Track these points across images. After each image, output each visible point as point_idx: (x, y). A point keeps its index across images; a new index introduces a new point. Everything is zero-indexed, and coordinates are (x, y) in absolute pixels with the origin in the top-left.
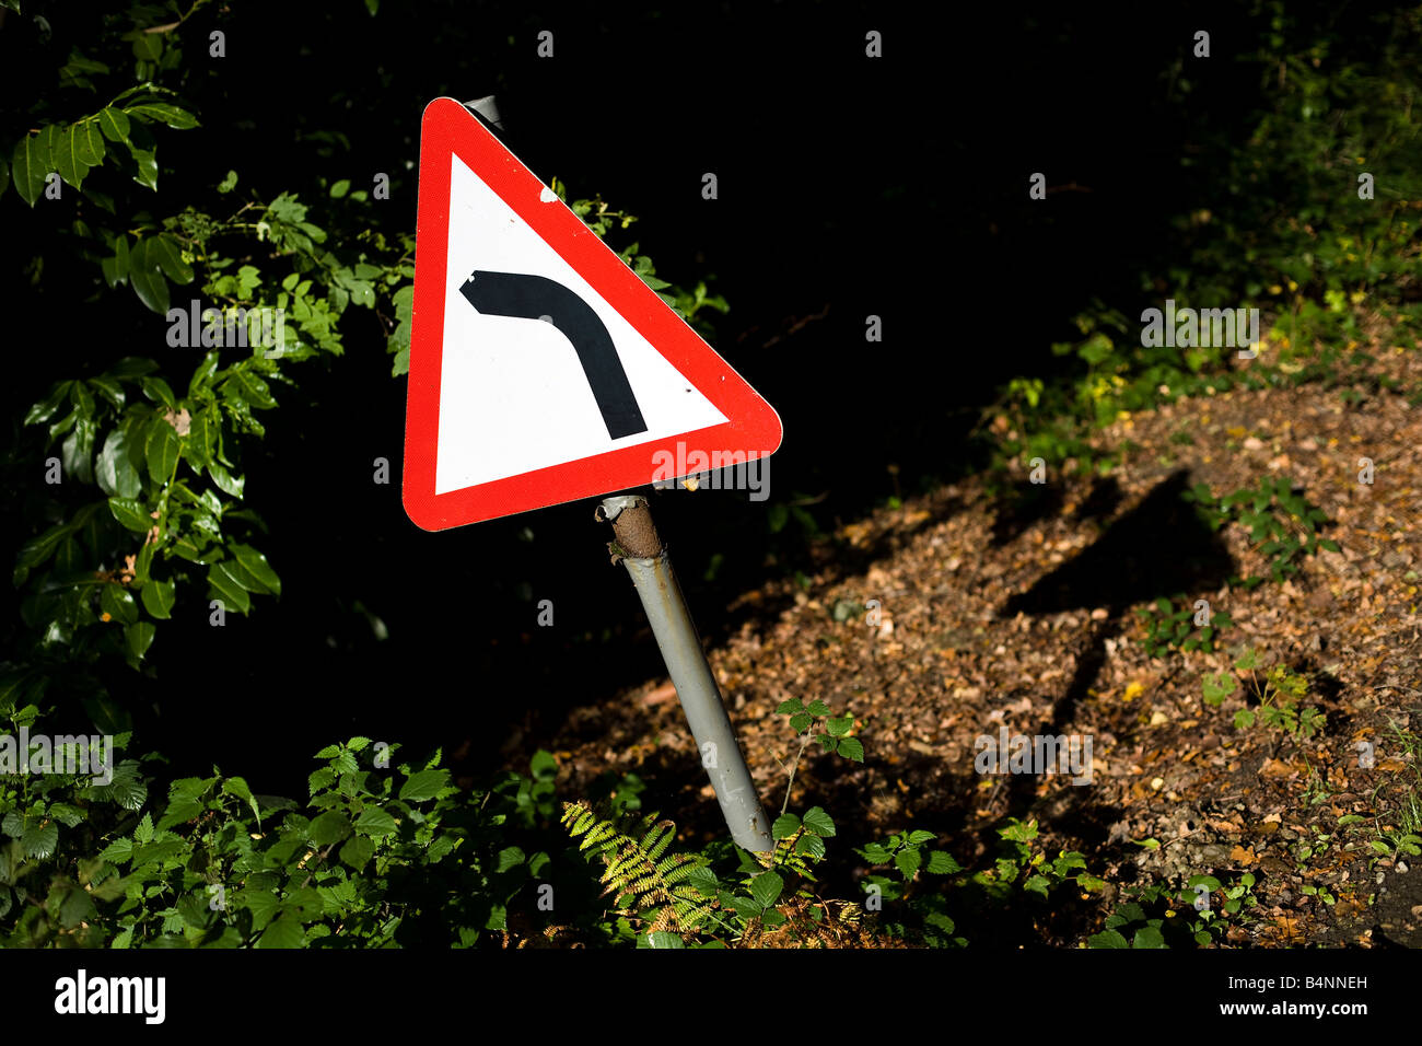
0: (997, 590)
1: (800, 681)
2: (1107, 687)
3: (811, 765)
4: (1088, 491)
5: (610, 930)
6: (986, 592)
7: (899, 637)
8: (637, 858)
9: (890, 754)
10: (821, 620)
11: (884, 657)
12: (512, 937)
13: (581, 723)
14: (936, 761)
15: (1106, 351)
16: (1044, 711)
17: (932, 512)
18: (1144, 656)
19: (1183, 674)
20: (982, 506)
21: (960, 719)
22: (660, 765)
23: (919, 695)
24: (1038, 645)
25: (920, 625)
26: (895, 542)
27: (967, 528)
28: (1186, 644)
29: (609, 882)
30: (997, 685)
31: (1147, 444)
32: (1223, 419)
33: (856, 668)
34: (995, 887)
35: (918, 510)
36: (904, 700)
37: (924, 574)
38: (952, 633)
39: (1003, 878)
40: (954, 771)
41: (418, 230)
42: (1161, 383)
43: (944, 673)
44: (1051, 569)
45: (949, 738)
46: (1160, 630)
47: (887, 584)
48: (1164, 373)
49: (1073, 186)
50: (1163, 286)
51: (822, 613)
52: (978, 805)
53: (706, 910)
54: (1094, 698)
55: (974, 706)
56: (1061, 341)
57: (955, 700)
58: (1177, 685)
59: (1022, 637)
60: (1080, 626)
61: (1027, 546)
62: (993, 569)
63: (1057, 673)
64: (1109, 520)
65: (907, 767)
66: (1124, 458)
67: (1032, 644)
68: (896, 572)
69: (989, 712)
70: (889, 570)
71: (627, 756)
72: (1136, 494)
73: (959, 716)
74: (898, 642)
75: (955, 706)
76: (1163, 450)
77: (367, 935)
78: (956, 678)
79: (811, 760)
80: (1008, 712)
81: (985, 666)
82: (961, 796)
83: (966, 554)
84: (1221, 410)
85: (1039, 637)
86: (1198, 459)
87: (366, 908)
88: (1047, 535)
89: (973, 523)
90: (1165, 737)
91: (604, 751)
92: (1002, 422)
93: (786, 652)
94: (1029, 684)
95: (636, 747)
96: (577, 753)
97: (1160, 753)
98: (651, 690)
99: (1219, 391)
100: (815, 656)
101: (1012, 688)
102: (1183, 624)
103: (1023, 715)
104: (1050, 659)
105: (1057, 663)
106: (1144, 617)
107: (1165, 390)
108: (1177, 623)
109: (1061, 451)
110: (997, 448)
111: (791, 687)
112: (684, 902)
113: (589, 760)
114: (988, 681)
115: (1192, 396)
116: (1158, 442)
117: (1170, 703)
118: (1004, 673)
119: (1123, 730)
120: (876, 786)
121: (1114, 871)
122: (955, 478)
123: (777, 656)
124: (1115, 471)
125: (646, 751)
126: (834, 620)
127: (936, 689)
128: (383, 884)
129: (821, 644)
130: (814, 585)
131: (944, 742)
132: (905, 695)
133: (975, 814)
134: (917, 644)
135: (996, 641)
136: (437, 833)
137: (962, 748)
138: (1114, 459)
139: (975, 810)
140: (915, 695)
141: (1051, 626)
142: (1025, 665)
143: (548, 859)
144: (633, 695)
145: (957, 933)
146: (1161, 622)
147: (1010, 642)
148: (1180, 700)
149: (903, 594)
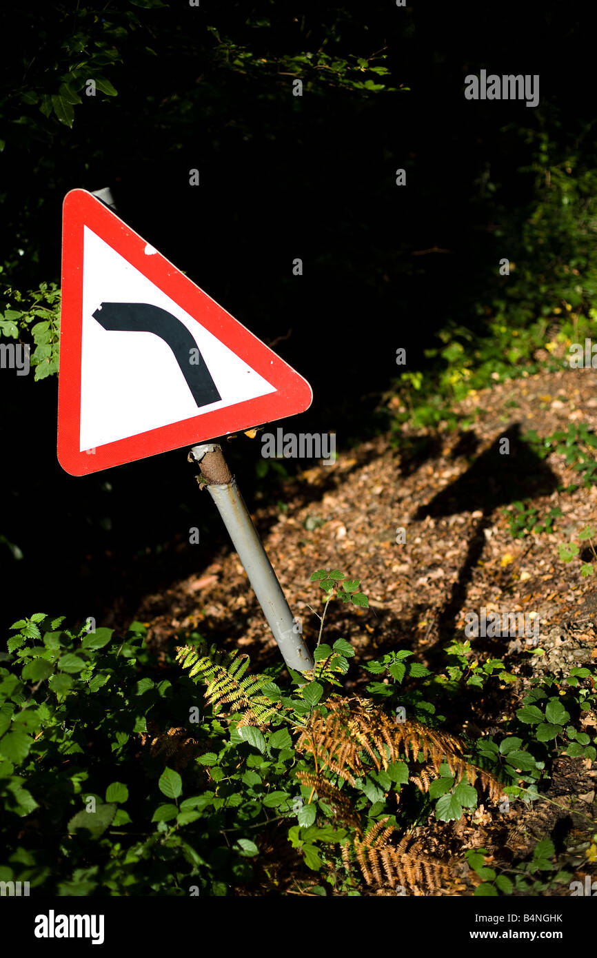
0: (409, 504)
1: (291, 568)
2: (489, 559)
3: (308, 620)
4: (458, 439)
5: (208, 729)
6: (402, 505)
7: (351, 537)
8: (227, 680)
9: (357, 610)
10: (299, 530)
11: (343, 550)
12: (147, 738)
13: (151, 605)
14: (387, 612)
15: (459, 353)
16: (452, 577)
17: (358, 460)
18: (510, 538)
19: (536, 548)
20: (390, 454)
21: (399, 585)
22: (208, 627)
23: (370, 572)
24: (442, 536)
25: (363, 528)
26: (337, 479)
27: (383, 467)
28: (535, 529)
29: (210, 696)
30: (419, 562)
31: (489, 409)
32: (536, 390)
33: (326, 558)
34: (448, 684)
35: (349, 459)
36: (360, 576)
37: (360, 497)
38: (385, 532)
39: (453, 678)
40: (399, 617)
41: (63, 278)
42: (493, 372)
43: (384, 557)
44: (440, 490)
45: (393, 597)
46: (517, 522)
47: (337, 505)
48: (494, 365)
49: (436, 249)
50: (489, 311)
51: (298, 526)
52: (419, 637)
53: (273, 711)
54: (482, 566)
55: (407, 576)
56: (430, 348)
57: (394, 573)
58: (534, 554)
59: (430, 532)
60: (466, 523)
61: (423, 476)
62: (405, 492)
63: (456, 552)
64: (474, 457)
65: (370, 616)
66: (477, 418)
67: (437, 535)
68: (342, 498)
69: (417, 579)
70: (337, 496)
71: (186, 623)
72: (488, 440)
73: (398, 582)
74: (351, 540)
75: (394, 577)
76: (500, 412)
77: (60, 741)
78: (392, 560)
79: (308, 617)
80: (429, 578)
81: (409, 551)
82: (409, 631)
83: (384, 484)
84: (534, 385)
85: (441, 531)
86: (524, 417)
87: (58, 723)
88: (436, 468)
89: (386, 465)
90: (532, 586)
91: (171, 621)
92: (396, 401)
93: (278, 551)
94: (439, 560)
95: (191, 617)
96: (153, 623)
97: (532, 596)
98: (194, 581)
99: (531, 374)
100: (298, 552)
101: (430, 563)
102: (531, 517)
103: (439, 580)
104: (451, 544)
105: (456, 546)
106: (505, 514)
107: (496, 376)
108: (528, 517)
109: (437, 417)
110: (393, 418)
111: (286, 573)
112: (259, 706)
113: (163, 627)
114: (413, 560)
115: (513, 378)
116: (497, 408)
117: (531, 566)
118: (423, 555)
119: (504, 584)
120: (353, 630)
121: (517, 670)
122: (369, 438)
123: (273, 555)
124: (472, 427)
125: (198, 619)
126: (307, 530)
127: (381, 567)
128: (63, 708)
129: (300, 545)
130: (289, 509)
131: (390, 600)
132: (361, 573)
133: (418, 643)
134: (363, 540)
135: (414, 535)
136: (95, 672)
137: (403, 603)
138: (471, 420)
139: (418, 641)
140: (367, 572)
141: (448, 524)
142: (435, 549)
143: (170, 684)
144: (182, 585)
145: (437, 713)
146: (517, 517)
147: (423, 535)
148: (537, 564)
149: (349, 510)
